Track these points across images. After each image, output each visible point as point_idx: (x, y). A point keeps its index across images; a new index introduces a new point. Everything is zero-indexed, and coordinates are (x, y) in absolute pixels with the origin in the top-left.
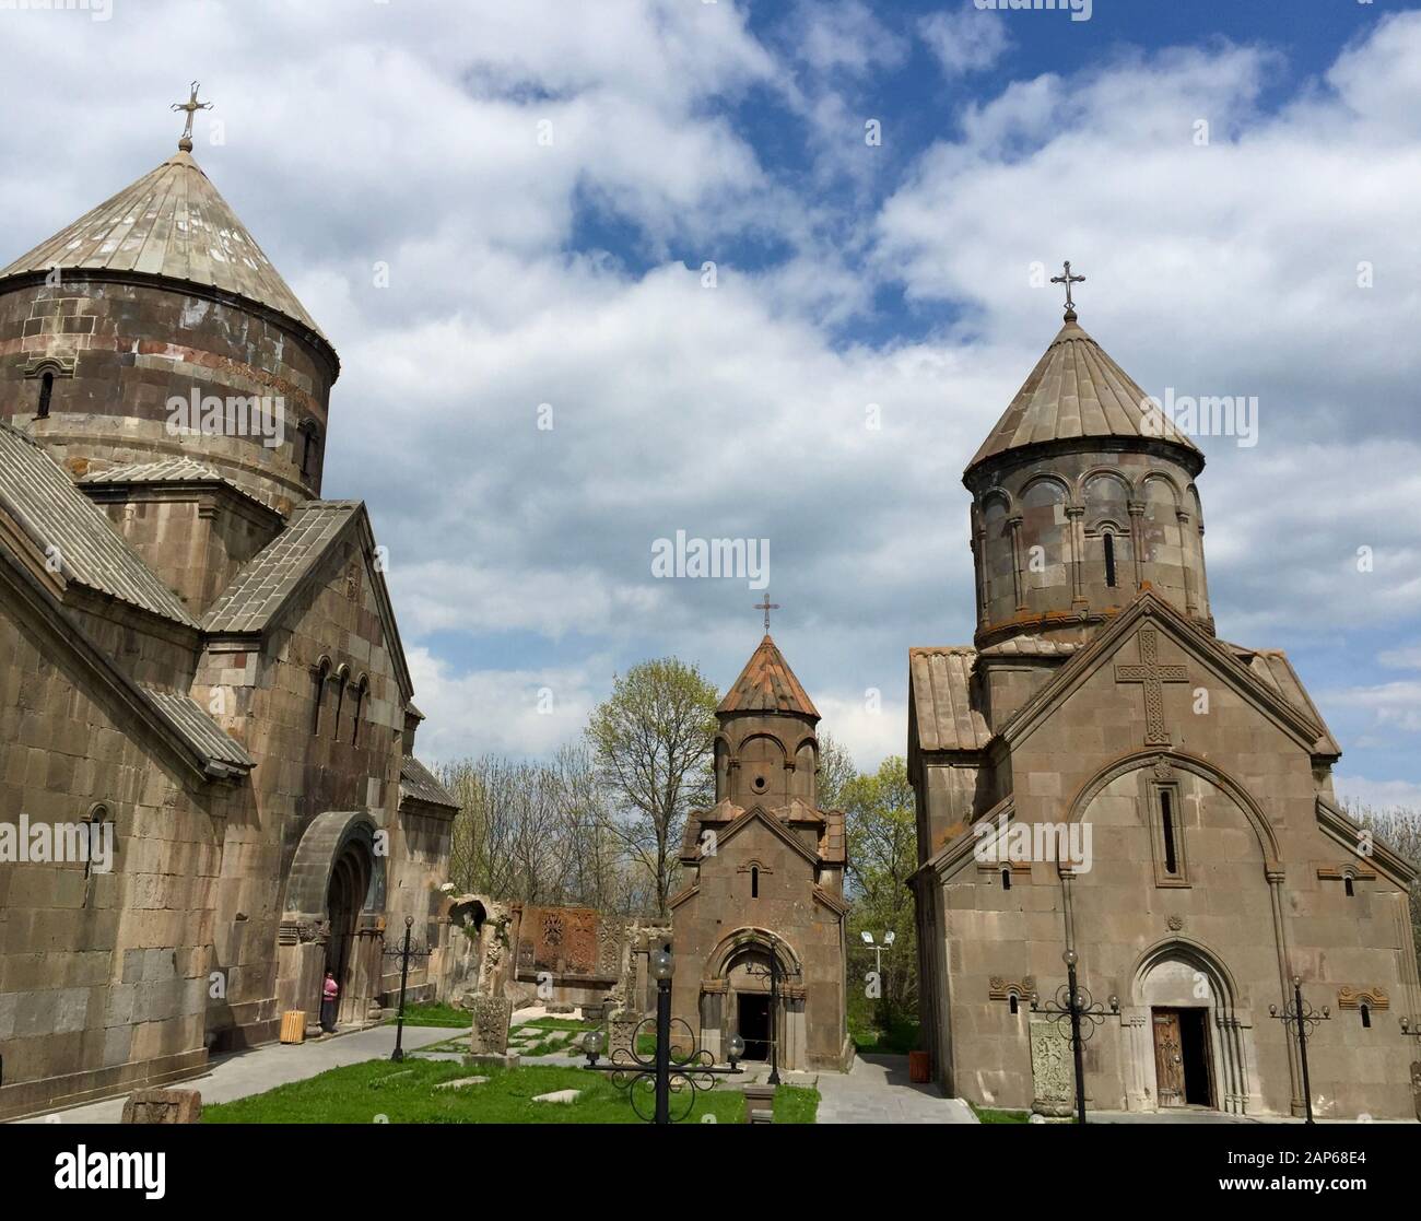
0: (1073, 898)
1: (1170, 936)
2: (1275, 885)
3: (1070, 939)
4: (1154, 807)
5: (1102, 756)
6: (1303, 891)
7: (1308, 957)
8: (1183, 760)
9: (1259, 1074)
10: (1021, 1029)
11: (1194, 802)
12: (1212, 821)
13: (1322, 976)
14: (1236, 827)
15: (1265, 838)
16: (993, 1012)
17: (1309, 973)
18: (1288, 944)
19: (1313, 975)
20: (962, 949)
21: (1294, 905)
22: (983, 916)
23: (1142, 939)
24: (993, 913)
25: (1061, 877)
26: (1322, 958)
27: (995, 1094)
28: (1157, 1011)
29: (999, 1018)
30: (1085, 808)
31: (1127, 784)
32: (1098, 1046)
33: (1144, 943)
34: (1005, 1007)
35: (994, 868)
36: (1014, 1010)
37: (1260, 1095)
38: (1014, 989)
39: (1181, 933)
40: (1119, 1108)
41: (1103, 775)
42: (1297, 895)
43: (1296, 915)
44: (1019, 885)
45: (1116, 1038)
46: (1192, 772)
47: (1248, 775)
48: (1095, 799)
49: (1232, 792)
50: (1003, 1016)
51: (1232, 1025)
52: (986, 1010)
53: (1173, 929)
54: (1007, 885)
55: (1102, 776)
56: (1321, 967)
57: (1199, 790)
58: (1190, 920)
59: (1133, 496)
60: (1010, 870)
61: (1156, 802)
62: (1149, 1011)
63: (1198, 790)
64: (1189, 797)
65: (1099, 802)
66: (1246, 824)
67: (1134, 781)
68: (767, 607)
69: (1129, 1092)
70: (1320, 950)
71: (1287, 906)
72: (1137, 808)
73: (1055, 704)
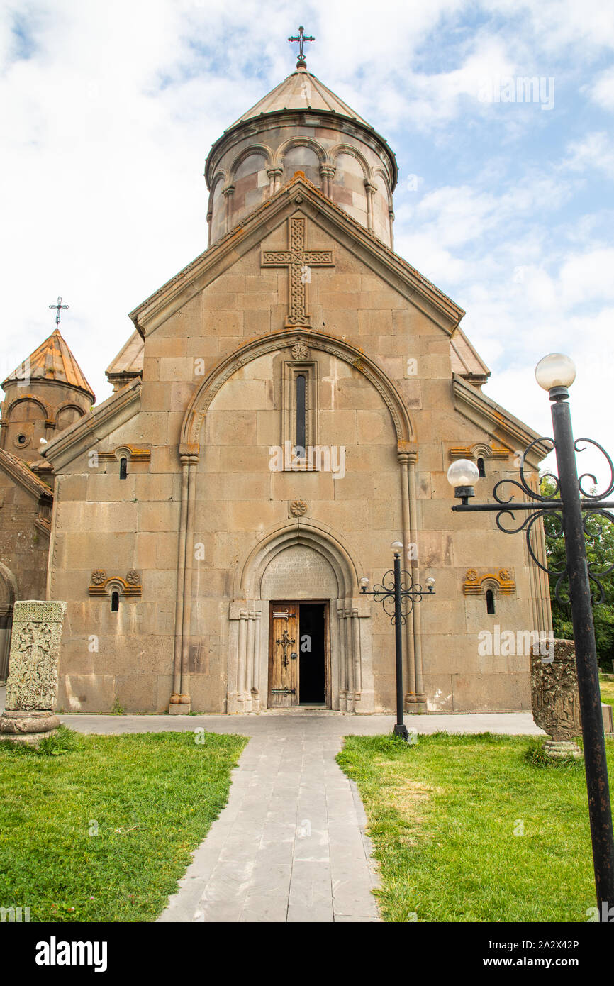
0: (192, 485)
1: (292, 523)
2: (405, 467)
3: (184, 529)
4: (287, 390)
5: (239, 338)
6: (434, 473)
7: (435, 541)
8: (321, 342)
9: (374, 668)
10: (119, 628)
11: (329, 384)
12: (348, 402)
13: (448, 561)
14: (369, 408)
15: (399, 421)
16: (91, 611)
17: (434, 558)
18: (415, 527)
19: (439, 560)
20: (66, 545)
21: (424, 488)
22: (93, 507)
23: (261, 527)
24: (104, 505)
25: (181, 464)
26: (449, 541)
27: (83, 699)
28: (275, 605)
29: (97, 616)
30: (215, 392)
31: (262, 368)
32: (202, 644)
33: (262, 531)
34: (106, 604)
35: (111, 457)
36: (115, 608)
37: (373, 691)
38: (116, 584)
39: (303, 520)
40: (219, 711)
41: (236, 357)
42: (427, 476)
43: (425, 497)
44: (137, 475)
45: (223, 633)
46: (330, 354)
47: (386, 357)
48: (227, 384)
49: (369, 373)
50: (102, 614)
51: (350, 616)
52: (84, 610)
53: (295, 516)
54: (124, 474)
55: (236, 359)
56: (448, 551)
57: (336, 372)
58: (314, 505)
59: (325, 162)
60: (128, 459)
61: (290, 386)
62: (268, 604)
63: (334, 372)
64: (325, 379)
65: (232, 387)
66: (381, 406)
67: (270, 364)
68: (59, 307)
69: (232, 693)
70: (448, 533)
71: (416, 488)
72: (271, 392)
73: (197, 288)
